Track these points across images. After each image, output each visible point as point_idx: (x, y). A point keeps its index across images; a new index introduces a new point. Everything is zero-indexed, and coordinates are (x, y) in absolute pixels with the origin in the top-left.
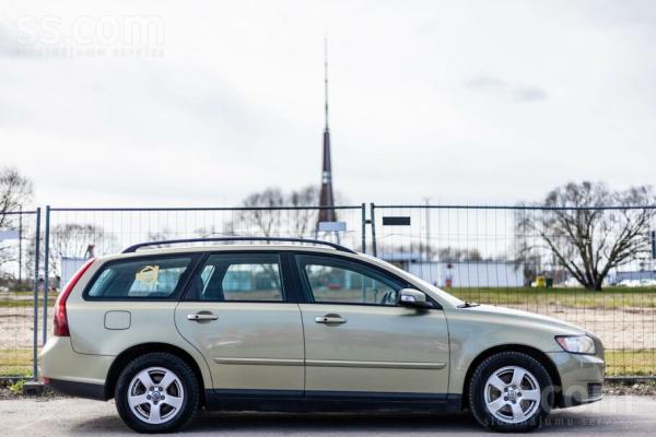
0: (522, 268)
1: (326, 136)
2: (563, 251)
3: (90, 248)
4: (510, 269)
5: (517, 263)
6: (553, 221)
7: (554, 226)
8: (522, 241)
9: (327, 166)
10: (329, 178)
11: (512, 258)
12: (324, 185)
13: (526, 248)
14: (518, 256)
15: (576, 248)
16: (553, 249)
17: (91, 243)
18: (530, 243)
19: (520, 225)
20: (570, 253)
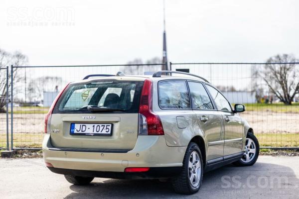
0: (254, 94)
1: (164, 34)
2: (273, 86)
3: (57, 87)
4: (249, 95)
5: (252, 92)
6: (269, 73)
7: (270, 75)
8: (254, 82)
9: (165, 49)
10: (166, 54)
11: (250, 90)
12: (164, 58)
13: (256, 85)
14: (253, 89)
15: (279, 85)
16: (269, 86)
17: (57, 85)
18: (258, 83)
19: (253, 74)
20: (277, 87)
